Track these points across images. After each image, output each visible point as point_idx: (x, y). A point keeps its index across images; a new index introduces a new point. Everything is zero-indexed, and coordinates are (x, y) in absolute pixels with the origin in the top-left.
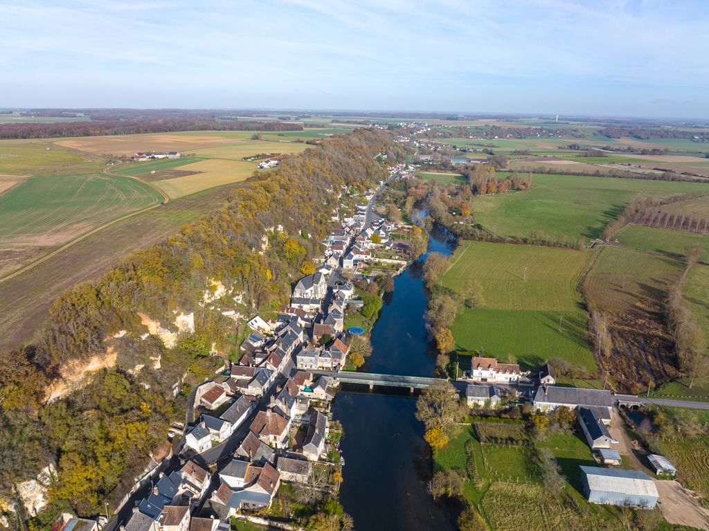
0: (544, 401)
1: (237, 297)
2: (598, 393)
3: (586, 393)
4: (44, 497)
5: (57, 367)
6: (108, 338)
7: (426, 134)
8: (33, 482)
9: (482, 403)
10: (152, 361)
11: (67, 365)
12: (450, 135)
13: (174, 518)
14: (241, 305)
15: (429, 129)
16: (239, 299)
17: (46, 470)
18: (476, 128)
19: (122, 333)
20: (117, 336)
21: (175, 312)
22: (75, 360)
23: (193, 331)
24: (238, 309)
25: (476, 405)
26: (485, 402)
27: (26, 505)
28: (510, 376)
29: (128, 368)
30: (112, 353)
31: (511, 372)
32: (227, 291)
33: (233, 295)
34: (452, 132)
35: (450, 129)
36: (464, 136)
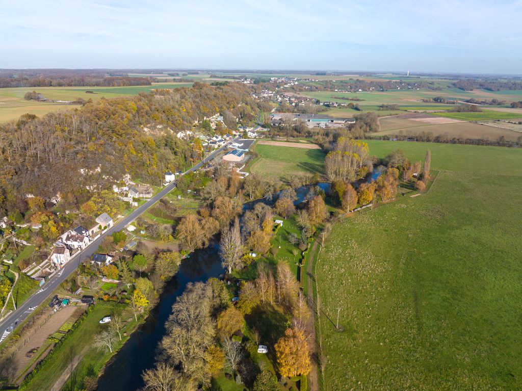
7: (292, 88)
12: (316, 88)
15: (296, 83)
18: (341, 82)
34: (319, 86)
35: (316, 83)
36: (329, 90)
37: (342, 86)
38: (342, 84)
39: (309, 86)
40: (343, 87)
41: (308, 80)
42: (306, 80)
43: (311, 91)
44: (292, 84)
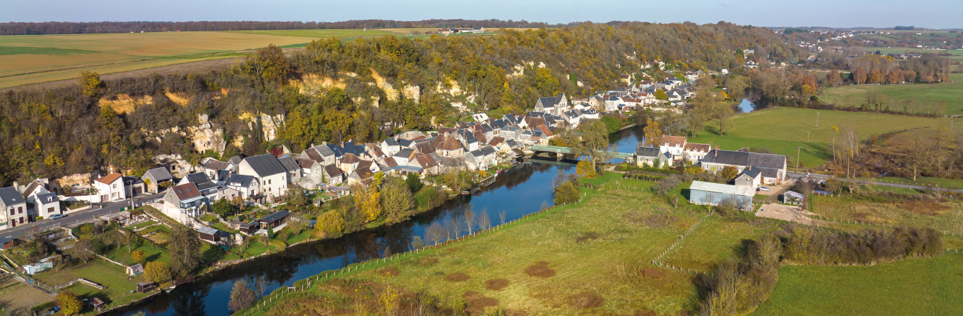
0: (711, 161)
1: (469, 97)
2: (771, 157)
3: (758, 156)
4: (275, 132)
5: (301, 74)
6: (342, 72)
7: (844, 41)
8: (269, 117)
9: (651, 163)
10: (372, 100)
11: (308, 76)
12: (885, 43)
13: (349, 160)
14: (473, 105)
15: (851, 35)
16: (472, 99)
17: (279, 116)
18: (932, 35)
19: (354, 75)
20: (348, 74)
21: (403, 82)
22: (314, 75)
23: (417, 101)
24: (469, 105)
25: (645, 165)
26: (654, 162)
27: (264, 129)
28: (698, 154)
29: (352, 97)
30: (342, 83)
31: (699, 151)
32: (462, 92)
33: (467, 95)
34: (889, 40)
35: (887, 36)
36: (907, 45)
37: (932, 40)
38: (932, 38)
39: (872, 40)
40: (933, 43)
41: (873, 32)
42: (869, 32)
43: (876, 46)
44: (844, 36)
